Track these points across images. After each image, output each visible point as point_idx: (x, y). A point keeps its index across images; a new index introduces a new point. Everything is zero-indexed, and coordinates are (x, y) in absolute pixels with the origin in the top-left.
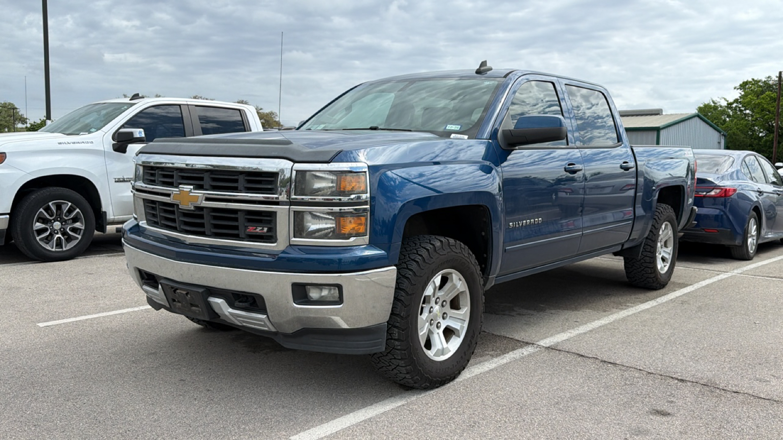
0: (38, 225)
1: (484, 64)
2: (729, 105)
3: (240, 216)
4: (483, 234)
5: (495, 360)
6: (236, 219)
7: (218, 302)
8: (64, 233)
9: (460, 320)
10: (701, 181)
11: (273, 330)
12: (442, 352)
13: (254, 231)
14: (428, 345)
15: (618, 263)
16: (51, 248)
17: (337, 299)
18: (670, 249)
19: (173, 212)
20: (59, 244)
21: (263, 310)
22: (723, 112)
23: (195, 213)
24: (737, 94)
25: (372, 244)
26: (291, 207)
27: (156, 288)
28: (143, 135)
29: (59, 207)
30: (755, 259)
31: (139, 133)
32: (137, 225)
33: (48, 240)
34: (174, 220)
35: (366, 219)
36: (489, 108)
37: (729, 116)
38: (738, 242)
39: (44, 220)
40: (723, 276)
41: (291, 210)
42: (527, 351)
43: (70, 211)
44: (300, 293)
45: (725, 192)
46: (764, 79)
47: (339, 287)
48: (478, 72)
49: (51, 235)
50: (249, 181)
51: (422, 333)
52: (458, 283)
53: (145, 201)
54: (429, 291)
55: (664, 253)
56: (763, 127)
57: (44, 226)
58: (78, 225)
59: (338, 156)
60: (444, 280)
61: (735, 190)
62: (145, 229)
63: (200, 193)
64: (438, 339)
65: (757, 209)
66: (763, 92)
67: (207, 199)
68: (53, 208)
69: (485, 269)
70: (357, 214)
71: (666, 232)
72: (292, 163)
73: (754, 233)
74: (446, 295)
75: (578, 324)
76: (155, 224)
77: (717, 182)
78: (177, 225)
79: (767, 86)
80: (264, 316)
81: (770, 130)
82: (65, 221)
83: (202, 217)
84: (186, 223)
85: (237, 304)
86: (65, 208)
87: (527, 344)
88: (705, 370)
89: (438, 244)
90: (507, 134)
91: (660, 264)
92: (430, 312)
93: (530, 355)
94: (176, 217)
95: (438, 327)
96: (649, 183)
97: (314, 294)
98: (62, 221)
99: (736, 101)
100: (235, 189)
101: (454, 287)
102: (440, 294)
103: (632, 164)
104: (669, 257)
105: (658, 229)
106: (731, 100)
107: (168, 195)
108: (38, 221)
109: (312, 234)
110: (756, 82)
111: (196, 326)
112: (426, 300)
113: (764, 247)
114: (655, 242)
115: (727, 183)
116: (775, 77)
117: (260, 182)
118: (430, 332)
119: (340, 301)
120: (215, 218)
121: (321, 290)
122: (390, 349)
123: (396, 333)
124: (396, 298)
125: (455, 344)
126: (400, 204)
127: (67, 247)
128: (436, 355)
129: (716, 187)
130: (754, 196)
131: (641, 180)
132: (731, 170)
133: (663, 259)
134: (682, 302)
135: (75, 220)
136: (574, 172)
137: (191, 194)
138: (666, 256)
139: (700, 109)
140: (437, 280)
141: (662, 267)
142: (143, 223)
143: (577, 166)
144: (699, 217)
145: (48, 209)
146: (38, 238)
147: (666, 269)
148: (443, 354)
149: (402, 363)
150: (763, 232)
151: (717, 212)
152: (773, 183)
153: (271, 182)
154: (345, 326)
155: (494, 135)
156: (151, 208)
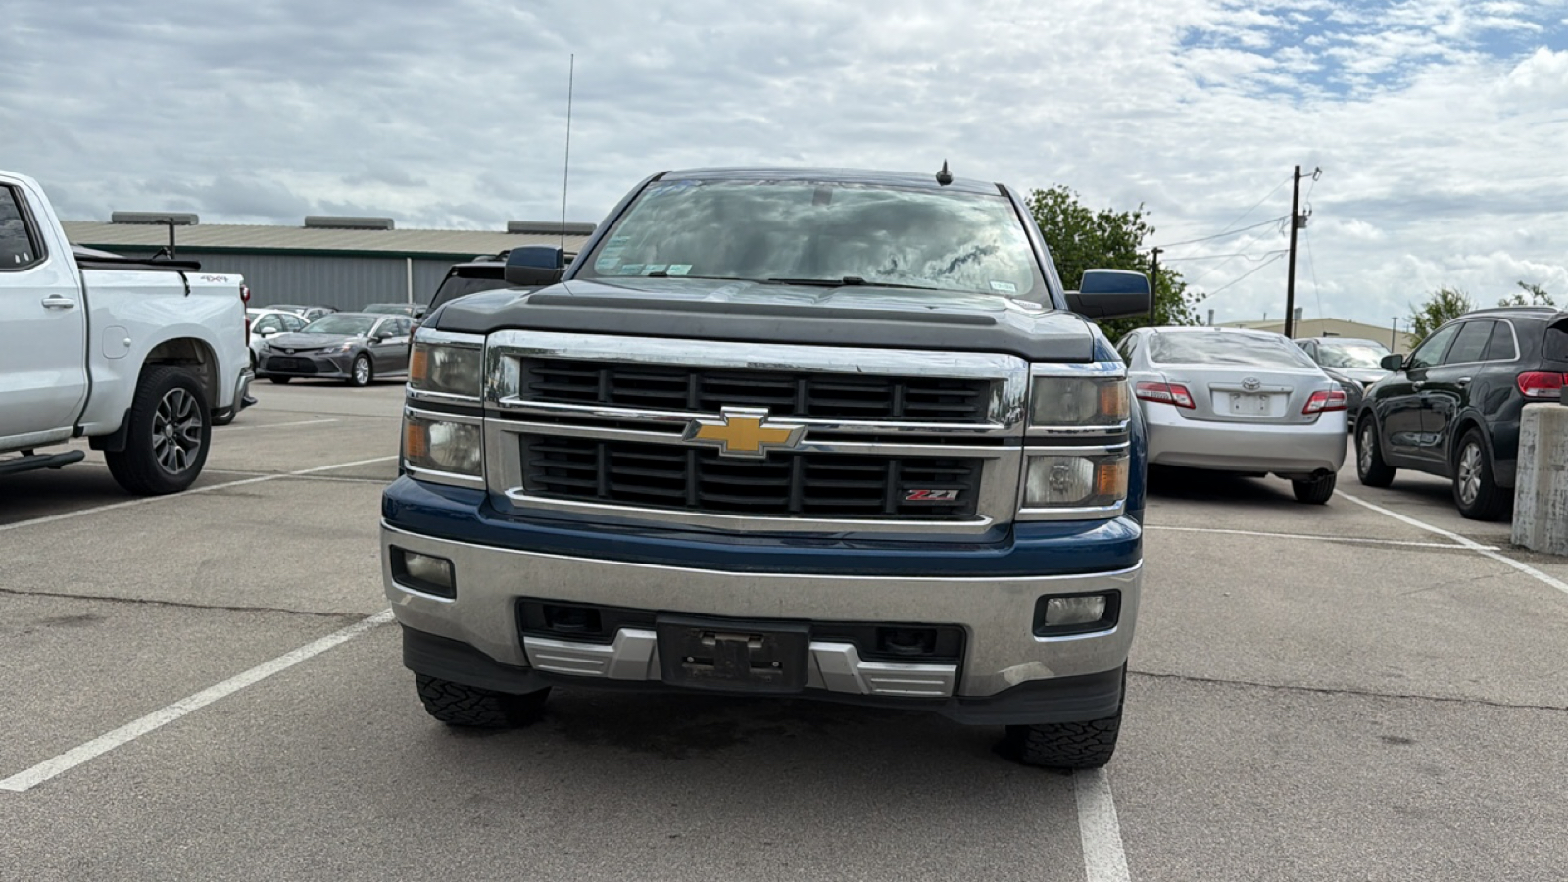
3: (891, 469)
6: (882, 476)
7: (841, 651)
11: (949, 693)
13: (926, 498)
17: (1099, 619)
21: (946, 657)
23: (765, 465)
26: (1026, 448)
34: (674, 485)
41: (1025, 454)
63: (793, 424)
67: (811, 436)
72: (1026, 362)
76: (573, 493)
78: (688, 493)
80: (953, 668)
83: (783, 473)
84: (719, 489)
94: (686, 475)
117: (934, 399)
119: (1108, 620)
120: (814, 475)
137: (765, 426)
142: (517, 493)
156: (547, 456)
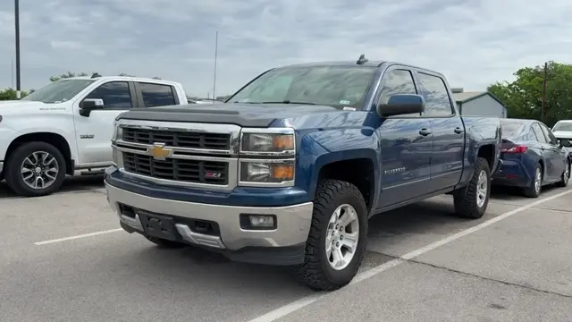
0: (25, 170)
1: (362, 57)
2: (510, 86)
3: (200, 165)
4: (367, 179)
5: (374, 269)
6: (197, 168)
7: (183, 227)
8: (43, 176)
9: (352, 241)
10: (505, 141)
11: (223, 247)
12: (341, 263)
13: (211, 176)
14: (332, 259)
15: (450, 200)
16: (34, 186)
17: (272, 225)
18: (485, 190)
19: (148, 162)
20: (40, 183)
21: (217, 233)
22: (505, 91)
23: (166, 162)
24: (515, 78)
25: (296, 186)
26: (239, 159)
27: (134, 217)
28: (102, 104)
29: (40, 156)
30: (540, 197)
31: (99, 102)
32: (118, 171)
33: (31, 180)
34: (149, 168)
35: (292, 169)
36: (369, 89)
37: (509, 94)
38: (529, 185)
39: (29, 166)
40: (520, 209)
41: (238, 161)
42: (394, 263)
43: (48, 159)
44: (245, 221)
45: (520, 149)
46: (534, 68)
47: (274, 217)
48: (359, 63)
49: (34, 177)
50: (207, 140)
51: (328, 250)
52: (352, 215)
53: (124, 153)
54: (333, 219)
55: (482, 192)
56: (533, 102)
57: (28, 170)
58: (53, 169)
59: (273, 123)
60: (343, 212)
61: (526, 148)
62: (123, 174)
63: (170, 149)
64: (338, 254)
65: (541, 162)
66: (533, 77)
67: (175, 153)
68: (36, 157)
69: (369, 204)
70: (286, 164)
71: (483, 178)
72: (240, 128)
73: (539, 178)
74: (343, 222)
75: (426, 243)
76: (132, 170)
77: (515, 142)
78: (151, 171)
79: (537, 73)
80: (218, 238)
81: (539, 104)
82: (45, 167)
83: (171, 165)
84: (157, 170)
85: (198, 228)
86: (45, 158)
87: (394, 258)
88: (521, 276)
89: (339, 186)
90: (382, 107)
91: (479, 201)
92: (333, 235)
93: (397, 266)
94: (150, 165)
95: (337, 246)
96: (473, 142)
97: (254, 222)
98: (42, 167)
99: (515, 83)
100: (198, 146)
101: (348, 216)
102: (339, 221)
103: (462, 129)
104: (484, 195)
105: (478, 175)
106: (511, 83)
107: (145, 150)
108: (24, 166)
109: (253, 178)
110: (528, 70)
111: (152, 244)
112: (331, 227)
113: (546, 188)
114: (476, 185)
115: (520, 143)
116: (542, 67)
117: (216, 141)
118: (333, 249)
119: (275, 226)
120: (181, 166)
121: (259, 219)
122: (307, 261)
123: (311, 250)
124: (312, 225)
125: (348, 258)
126: (316, 158)
127: (45, 186)
128: (337, 266)
129: (514, 146)
130: (538, 152)
131: (468, 141)
132: (523, 134)
133: (481, 197)
134: (496, 227)
135: (51, 166)
136: (426, 135)
137: (163, 149)
138: (483, 195)
139: (489, 89)
140: (338, 211)
141: (480, 203)
142: (122, 169)
143: (428, 131)
144: (504, 167)
145: (32, 158)
146: (24, 179)
147: (482, 204)
148: (341, 265)
149: (315, 272)
150: (545, 178)
151: (515, 163)
152: (551, 143)
153: (225, 141)
154: (275, 245)
155: (374, 107)
156: (130, 159)
